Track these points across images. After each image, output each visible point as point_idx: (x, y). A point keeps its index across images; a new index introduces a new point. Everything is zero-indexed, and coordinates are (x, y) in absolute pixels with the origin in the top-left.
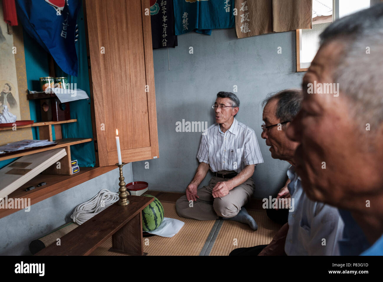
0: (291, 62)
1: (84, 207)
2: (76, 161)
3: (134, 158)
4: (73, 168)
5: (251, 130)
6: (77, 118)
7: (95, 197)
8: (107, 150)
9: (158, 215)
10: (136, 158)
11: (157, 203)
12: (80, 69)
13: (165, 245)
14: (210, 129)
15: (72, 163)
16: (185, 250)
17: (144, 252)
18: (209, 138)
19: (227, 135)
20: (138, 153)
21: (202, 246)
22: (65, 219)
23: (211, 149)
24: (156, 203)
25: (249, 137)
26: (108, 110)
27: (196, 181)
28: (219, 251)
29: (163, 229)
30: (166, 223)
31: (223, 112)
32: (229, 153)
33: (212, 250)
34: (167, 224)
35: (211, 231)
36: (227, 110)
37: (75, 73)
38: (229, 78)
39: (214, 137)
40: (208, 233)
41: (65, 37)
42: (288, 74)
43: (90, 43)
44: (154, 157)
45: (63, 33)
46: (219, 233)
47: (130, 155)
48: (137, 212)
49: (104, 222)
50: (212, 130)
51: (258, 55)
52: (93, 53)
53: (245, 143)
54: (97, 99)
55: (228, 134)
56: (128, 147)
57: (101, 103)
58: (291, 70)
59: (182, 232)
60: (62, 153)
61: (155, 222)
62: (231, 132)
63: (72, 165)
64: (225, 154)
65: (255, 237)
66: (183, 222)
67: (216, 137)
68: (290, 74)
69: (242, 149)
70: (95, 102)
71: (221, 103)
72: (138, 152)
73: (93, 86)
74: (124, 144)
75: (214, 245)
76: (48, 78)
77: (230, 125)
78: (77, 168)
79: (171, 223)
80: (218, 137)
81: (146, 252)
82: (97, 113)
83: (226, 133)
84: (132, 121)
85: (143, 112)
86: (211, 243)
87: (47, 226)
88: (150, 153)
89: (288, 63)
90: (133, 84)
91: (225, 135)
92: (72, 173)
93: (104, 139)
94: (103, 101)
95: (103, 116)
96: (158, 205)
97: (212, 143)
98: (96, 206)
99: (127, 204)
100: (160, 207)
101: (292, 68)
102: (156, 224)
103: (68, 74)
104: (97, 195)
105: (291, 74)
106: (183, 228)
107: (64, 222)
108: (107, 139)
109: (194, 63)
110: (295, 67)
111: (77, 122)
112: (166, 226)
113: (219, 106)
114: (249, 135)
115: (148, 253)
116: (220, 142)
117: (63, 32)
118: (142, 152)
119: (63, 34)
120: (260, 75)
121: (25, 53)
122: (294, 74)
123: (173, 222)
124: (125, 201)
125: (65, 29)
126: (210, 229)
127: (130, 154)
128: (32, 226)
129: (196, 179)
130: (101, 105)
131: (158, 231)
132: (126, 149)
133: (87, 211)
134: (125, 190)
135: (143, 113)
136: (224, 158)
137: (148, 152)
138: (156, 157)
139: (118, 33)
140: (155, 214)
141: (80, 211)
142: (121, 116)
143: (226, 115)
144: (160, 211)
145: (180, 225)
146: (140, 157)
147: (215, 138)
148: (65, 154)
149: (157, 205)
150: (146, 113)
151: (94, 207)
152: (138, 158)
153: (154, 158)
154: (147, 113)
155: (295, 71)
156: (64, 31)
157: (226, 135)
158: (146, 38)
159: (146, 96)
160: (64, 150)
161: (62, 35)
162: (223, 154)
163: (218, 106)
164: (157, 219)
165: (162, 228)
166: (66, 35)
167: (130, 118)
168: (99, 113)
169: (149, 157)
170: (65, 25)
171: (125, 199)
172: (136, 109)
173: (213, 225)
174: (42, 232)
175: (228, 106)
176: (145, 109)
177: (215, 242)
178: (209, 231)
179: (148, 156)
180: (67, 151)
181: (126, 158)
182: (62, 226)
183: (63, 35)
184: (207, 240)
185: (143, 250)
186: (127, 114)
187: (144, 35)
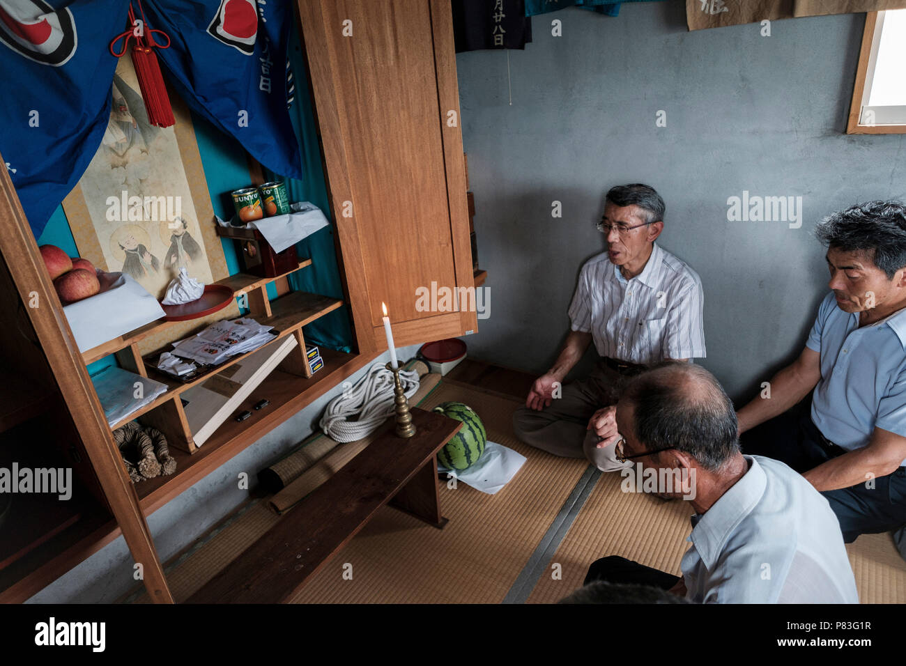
0: (836, 102)
1: (341, 407)
2: (316, 350)
3: (425, 336)
4: (312, 363)
5: (690, 278)
6: (310, 257)
7: (361, 381)
8: (372, 324)
9: (472, 445)
10: (430, 336)
11: (472, 424)
12: (305, 163)
13: (482, 505)
14: (598, 263)
15: (308, 355)
16: (516, 525)
17: (442, 515)
18: (593, 286)
19: (632, 286)
20: (433, 327)
21: (550, 520)
22: (311, 427)
23: (596, 309)
24: (469, 424)
25: (682, 295)
26: (367, 247)
27: (559, 370)
28: (581, 539)
29: (484, 468)
30: (490, 455)
31: (625, 240)
32: (636, 325)
33: (567, 533)
34: (493, 457)
35: (576, 488)
36: (635, 233)
37: (296, 172)
38: (657, 134)
39: (604, 286)
40: (569, 492)
41: (269, 90)
42: (822, 136)
43: (320, 110)
44: (466, 332)
45: (264, 81)
46: (590, 495)
47: (416, 331)
48: (428, 458)
49: (368, 478)
50: (601, 266)
51: (743, 79)
52: (328, 131)
53: (672, 309)
54: (344, 229)
55: (636, 284)
56: (413, 316)
57: (353, 236)
58: (831, 127)
59: (519, 479)
60: (290, 344)
61: (467, 459)
62: (644, 283)
63: (309, 358)
64: (625, 328)
65: (663, 518)
66: (524, 455)
67: (608, 284)
68: (826, 135)
69: (663, 322)
70: (340, 235)
71: (618, 219)
72: (435, 325)
73: (334, 203)
74: (404, 310)
75: (574, 521)
76: (246, 196)
77: (644, 262)
78: (319, 362)
79: (500, 455)
80: (612, 287)
81: (446, 517)
82: (347, 258)
83: (630, 281)
84: (419, 265)
85: (440, 244)
86: (570, 516)
87: (282, 442)
88: (458, 324)
89: (824, 106)
90: (417, 187)
91: (629, 286)
92: (310, 373)
93: (365, 304)
94: (356, 231)
95: (358, 262)
96: (474, 428)
97: (599, 296)
98: (363, 403)
99: (411, 435)
100: (477, 431)
101: (834, 121)
102: (469, 461)
103: (284, 175)
104: (365, 377)
105: (829, 136)
106: (521, 470)
107: (310, 432)
108: (370, 304)
109: (571, 89)
110: (845, 118)
111: (312, 265)
112: (489, 463)
113: (615, 226)
114: (685, 290)
115: (450, 518)
116: (616, 297)
117: (262, 78)
118: (441, 323)
119: (264, 84)
120: (741, 133)
121: (198, 142)
122: (838, 138)
123: (504, 455)
124: (407, 429)
125: (266, 70)
126: (575, 482)
127: (418, 328)
128: (258, 446)
129: (561, 366)
130: (354, 239)
131: (473, 472)
132: (410, 321)
133: (348, 412)
134: (405, 410)
135: (443, 245)
136: (623, 336)
137: (454, 324)
138: (472, 332)
139: (376, 74)
140: (466, 446)
141: (334, 416)
142: (394, 255)
143: (632, 247)
144: (476, 440)
145: (518, 462)
146: (438, 333)
147: (607, 289)
148: (296, 343)
149: (470, 428)
150: (448, 245)
151: (360, 403)
152: (433, 335)
153: (468, 333)
154: (450, 245)
155: (844, 129)
156: (265, 76)
157: (631, 288)
158: (442, 74)
159: (447, 211)
160: (293, 336)
161: (261, 88)
162: (623, 327)
163: (610, 227)
164: (471, 455)
165: (482, 467)
166: (269, 85)
167: (413, 259)
168: (350, 256)
169: (457, 333)
170: (265, 63)
171: (408, 426)
172: (424, 238)
173: (582, 471)
174: (275, 453)
175: (637, 224)
176: (445, 237)
177: (577, 517)
178: (572, 487)
179: (454, 330)
180: (297, 338)
181: (410, 336)
182: (306, 439)
183: (264, 86)
184: (563, 509)
185: (441, 513)
186: (408, 251)
187: (438, 67)
